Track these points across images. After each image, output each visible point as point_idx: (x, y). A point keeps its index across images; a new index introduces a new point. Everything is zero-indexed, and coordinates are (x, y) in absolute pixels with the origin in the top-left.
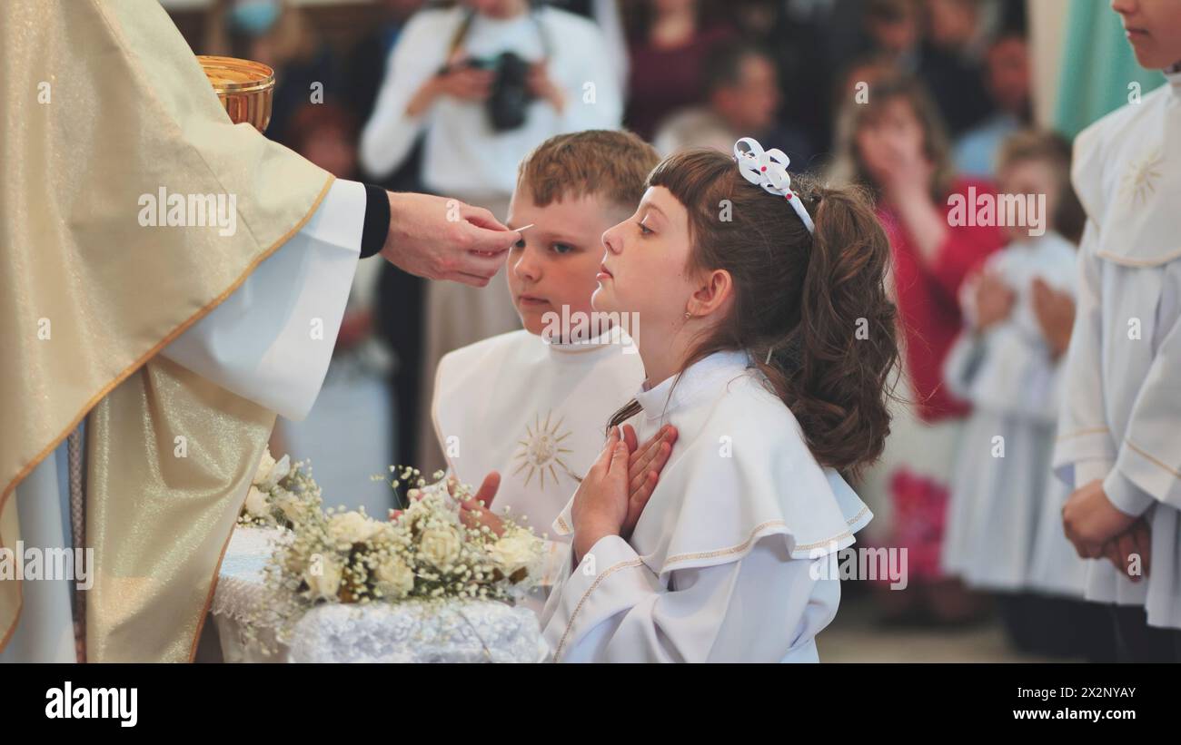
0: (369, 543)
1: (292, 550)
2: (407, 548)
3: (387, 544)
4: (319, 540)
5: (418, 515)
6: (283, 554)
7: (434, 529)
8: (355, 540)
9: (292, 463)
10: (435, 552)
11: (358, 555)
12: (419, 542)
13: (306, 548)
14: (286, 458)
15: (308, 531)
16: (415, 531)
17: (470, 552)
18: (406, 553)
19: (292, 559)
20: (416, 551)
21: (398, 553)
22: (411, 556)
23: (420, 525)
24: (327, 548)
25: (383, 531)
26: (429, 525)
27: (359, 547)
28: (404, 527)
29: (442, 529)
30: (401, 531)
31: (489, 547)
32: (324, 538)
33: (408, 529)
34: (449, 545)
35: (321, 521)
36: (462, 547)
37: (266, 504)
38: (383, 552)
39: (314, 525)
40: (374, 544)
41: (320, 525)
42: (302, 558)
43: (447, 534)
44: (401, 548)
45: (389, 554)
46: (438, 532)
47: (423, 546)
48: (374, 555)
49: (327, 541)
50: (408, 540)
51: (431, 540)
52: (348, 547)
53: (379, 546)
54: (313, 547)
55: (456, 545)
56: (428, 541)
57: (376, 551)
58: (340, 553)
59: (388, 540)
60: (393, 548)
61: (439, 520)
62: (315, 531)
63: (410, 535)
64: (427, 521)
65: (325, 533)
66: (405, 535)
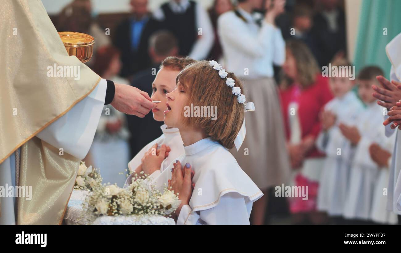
0: (118, 196)
1: (92, 198)
2: (131, 197)
3: (124, 196)
4: (101, 194)
5: (135, 186)
6: (89, 199)
7: (140, 191)
8: (113, 194)
9: (93, 168)
10: (140, 199)
11: (114, 200)
12: (135, 195)
13: (96, 197)
14: (91, 167)
15: (97, 191)
16: (134, 192)
17: (152, 199)
18: (130, 199)
19: (92, 201)
20: (134, 198)
21: (128, 199)
22: (132, 200)
23: (135, 190)
24: (104, 197)
25: (123, 191)
26: (138, 190)
27: (115, 197)
28: (130, 190)
29: (143, 191)
30: (129, 192)
31: (159, 197)
32: (103, 194)
34: (145, 196)
35: (102, 188)
36: (150, 197)
37: (84, 182)
38: (123, 199)
39: (99, 189)
40: (120, 196)
42: (95, 200)
43: (144, 193)
44: (129, 197)
45: (125, 199)
47: (136, 197)
48: (120, 199)
49: (104, 195)
50: (131, 195)
52: (111, 197)
53: (121, 197)
54: (99, 196)
55: (148, 196)
56: (138, 195)
58: (108, 199)
59: (125, 195)
60: (126, 197)
61: (142, 188)
62: (100, 191)
63: (132, 193)
64: (138, 188)
65: (103, 192)
66: (130, 193)
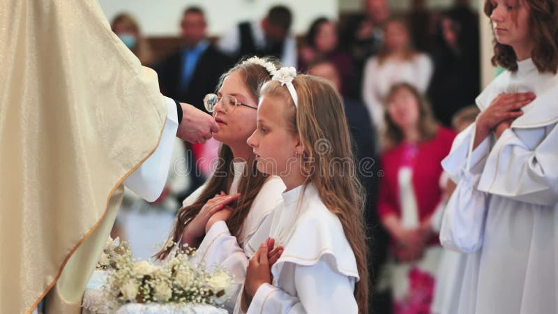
0: (152, 276)
1: (116, 277)
2: (170, 279)
3: (160, 276)
4: (128, 273)
5: (175, 263)
6: (112, 280)
7: (182, 270)
8: (145, 273)
9: (121, 241)
10: (182, 281)
11: (146, 281)
12: (175, 276)
13: (122, 276)
14: (118, 238)
15: (123, 268)
16: (173, 271)
17: (198, 281)
18: (169, 281)
19: (116, 281)
20: (174, 280)
21: (165, 281)
22: (170, 282)
23: (176, 268)
24: (132, 277)
25: (159, 270)
26: (180, 268)
27: (147, 277)
28: (168, 268)
29: (186, 270)
30: (167, 270)
31: (207, 279)
32: (131, 272)
33: (170, 270)
34: (189, 277)
35: (130, 264)
36: (195, 279)
37: (108, 259)
38: (158, 280)
39: (127, 266)
40: (154, 276)
41: (130, 267)
42: (120, 281)
43: (189, 273)
44: (166, 279)
45: (161, 281)
46: (184, 272)
47: (177, 278)
48: (154, 281)
49: (132, 274)
50: (170, 275)
51: (180, 275)
52: (142, 277)
53: (156, 277)
54: (125, 276)
55: (192, 278)
56: (179, 276)
57: (155, 279)
58: (138, 280)
59: (161, 275)
60: (163, 278)
61: (185, 266)
62: (128, 269)
63: (171, 273)
64: (179, 267)
65: (131, 270)
66: (168, 272)
